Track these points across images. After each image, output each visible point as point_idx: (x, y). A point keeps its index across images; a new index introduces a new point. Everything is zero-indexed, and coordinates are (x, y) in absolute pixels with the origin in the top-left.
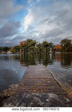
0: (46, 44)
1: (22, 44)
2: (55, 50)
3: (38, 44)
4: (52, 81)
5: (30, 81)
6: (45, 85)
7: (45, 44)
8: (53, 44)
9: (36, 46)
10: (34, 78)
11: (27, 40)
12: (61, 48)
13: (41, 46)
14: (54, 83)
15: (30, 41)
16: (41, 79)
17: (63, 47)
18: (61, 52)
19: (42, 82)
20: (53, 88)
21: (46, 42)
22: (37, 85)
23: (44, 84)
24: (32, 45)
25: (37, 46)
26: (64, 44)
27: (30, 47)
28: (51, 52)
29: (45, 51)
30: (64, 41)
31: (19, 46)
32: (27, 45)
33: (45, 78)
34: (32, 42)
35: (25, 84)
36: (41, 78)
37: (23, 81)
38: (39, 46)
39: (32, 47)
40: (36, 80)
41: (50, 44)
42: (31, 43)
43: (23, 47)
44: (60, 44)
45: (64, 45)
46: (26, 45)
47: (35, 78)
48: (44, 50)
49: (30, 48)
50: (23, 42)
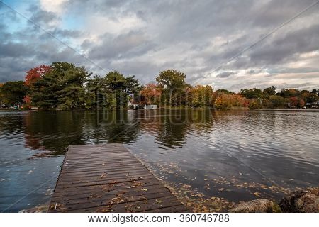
0: (117, 81)
1: (35, 77)
2: (143, 98)
3: (92, 77)
4: (152, 187)
5: (85, 195)
6: (134, 200)
7: (113, 81)
8: (137, 82)
9: (84, 85)
10: (95, 183)
11: (55, 64)
12: (160, 94)
13: (102, 85)
14: (158, 191)
15: (65, 69)
16: (119, 185)
17: (163, 92)
18: (158, 107)
19: (125, 191)
20: (160, 204)
21: (116, 73)
22: (112, 203)
23: (132, 199)
24: (71, 81)
25: (89, 85)
26: (166, 84)
27: (64, 86)
28: (130, 104)
29: (114, 101)
30: (167, 76)
31: (22, 83)
32: (54, 82)
33: (132, 181)
34: (72, 73)
35: (71, 206)
36: (118, 181)
37: (60, 199)
38: (95, 84)
39: (73, 87)
40: (105, 188)
41: (130, 80)
42: (68, 75)
43: (38, 85)
44: (156, 84)
45: (166, 86)
46: (49, 80)
47: (98, 183)
48: (111, 99)
49: (66, 89)
50: (37, 69)
